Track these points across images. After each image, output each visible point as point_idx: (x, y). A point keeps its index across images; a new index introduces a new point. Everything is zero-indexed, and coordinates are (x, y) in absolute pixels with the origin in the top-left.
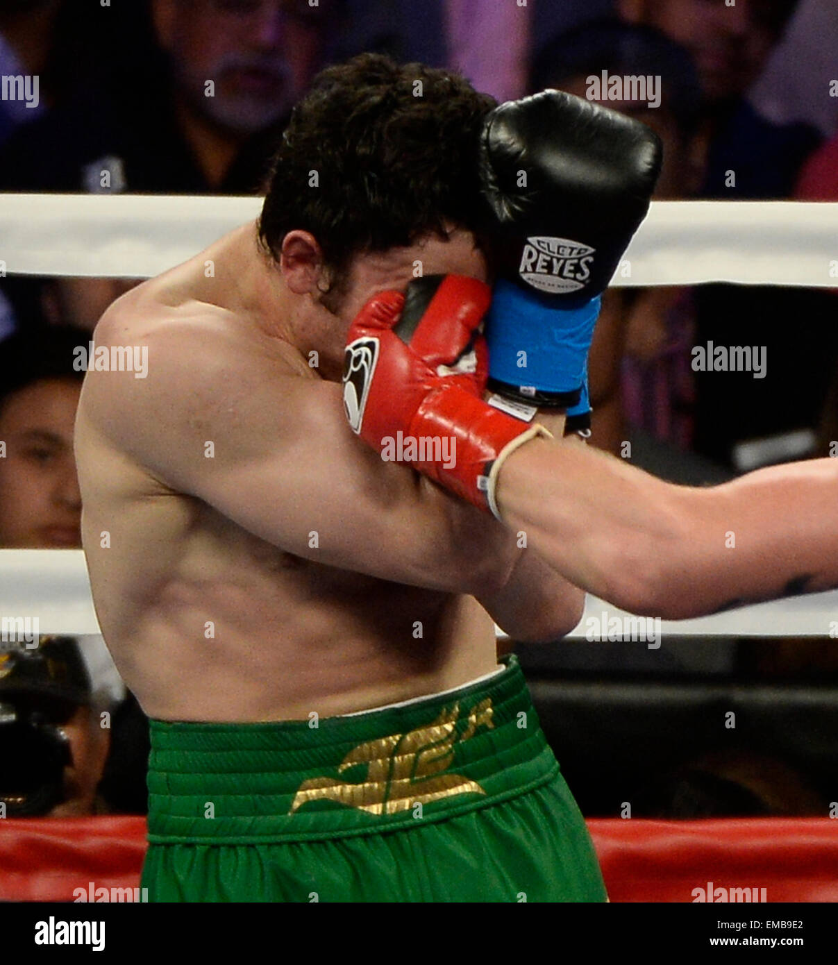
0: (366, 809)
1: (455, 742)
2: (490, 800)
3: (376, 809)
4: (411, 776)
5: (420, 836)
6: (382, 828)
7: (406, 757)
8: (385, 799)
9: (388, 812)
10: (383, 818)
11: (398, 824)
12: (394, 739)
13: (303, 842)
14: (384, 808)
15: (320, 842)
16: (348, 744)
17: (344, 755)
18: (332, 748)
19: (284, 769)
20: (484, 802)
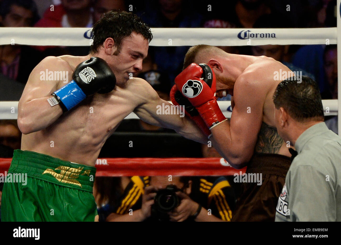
0: (58, 179)
1: (80, 174)
2: (83, 189)
3: (60, 180)
4: (69, 177)
5: (66, 189)
6: (59, 184)
7: (69, 172)
8: (62, 179)
9: (62, 182)
10: (60, 183)
11: (63, 185)
12: (68, 168)
13: (43, 180)
14: (61, 181)
15: (47, 182)
16: (59, 165)
17: (57, 167)
18: (56, 164)
19: (45, 165)
20: (81, 189)
